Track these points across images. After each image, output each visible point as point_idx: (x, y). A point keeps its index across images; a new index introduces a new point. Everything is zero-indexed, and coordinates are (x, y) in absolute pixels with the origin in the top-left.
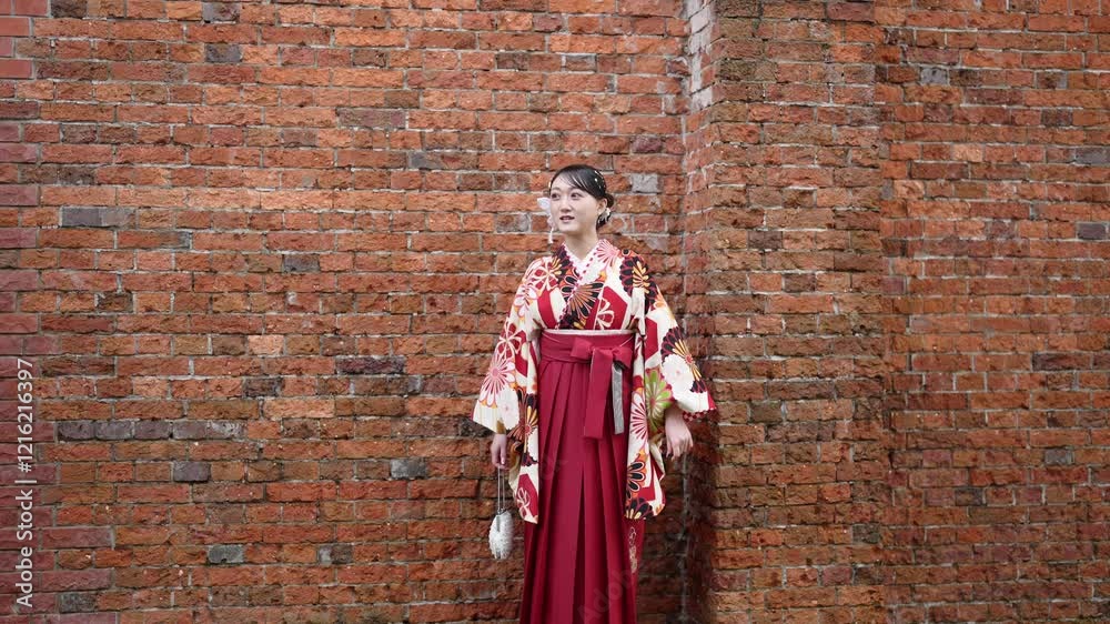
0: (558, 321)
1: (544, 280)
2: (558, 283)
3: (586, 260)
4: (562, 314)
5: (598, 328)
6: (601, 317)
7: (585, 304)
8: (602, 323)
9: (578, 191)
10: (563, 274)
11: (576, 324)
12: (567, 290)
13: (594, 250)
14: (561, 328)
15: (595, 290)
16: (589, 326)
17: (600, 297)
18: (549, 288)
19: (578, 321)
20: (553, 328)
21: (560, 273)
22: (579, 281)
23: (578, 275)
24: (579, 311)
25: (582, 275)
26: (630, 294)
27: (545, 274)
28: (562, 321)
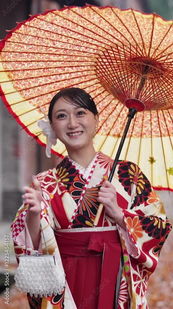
0: (71, 221)
1: (55, 185)
3: (90, 169)
4: (74, 214)
9: (82, 109)
10: (71, 180)
11: (87, 223)
13: (95, 159)
14: (73, 227)
18: (60, 193)
20: (67, 228)
22: (86, 186)
23: (85, 180)
25: (88, 180)
26: (130, 194)
27: (54, 180)
28: (74, 221)
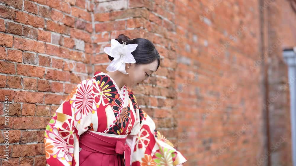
0: (109, 127)
1: (99, 97)
2: (110, 102)
4: (112, 124)
6: (128, 128)
7: (125, 120)
8: (127, 132)
11: (118, 131)
12: (116, 108)
14: (108, 133)
15: (128, 111)
16: (123, 133)
17: (130, 116)
18: (104, 104)
20: (102, 131)
21: (110, 95)
22: (122, 105)
24: (122, 124)
25: (123, 100)
28: (111, 129)
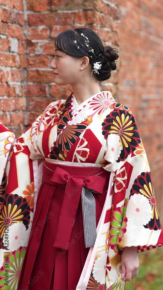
2: (58, 121)
5: (76, 161)
6: (78, 152)
7: (68, 140)
8: (79, 157)
15: (79, 130)
16: (69, 159)
17: (81, 137)
19: (63, 153)
